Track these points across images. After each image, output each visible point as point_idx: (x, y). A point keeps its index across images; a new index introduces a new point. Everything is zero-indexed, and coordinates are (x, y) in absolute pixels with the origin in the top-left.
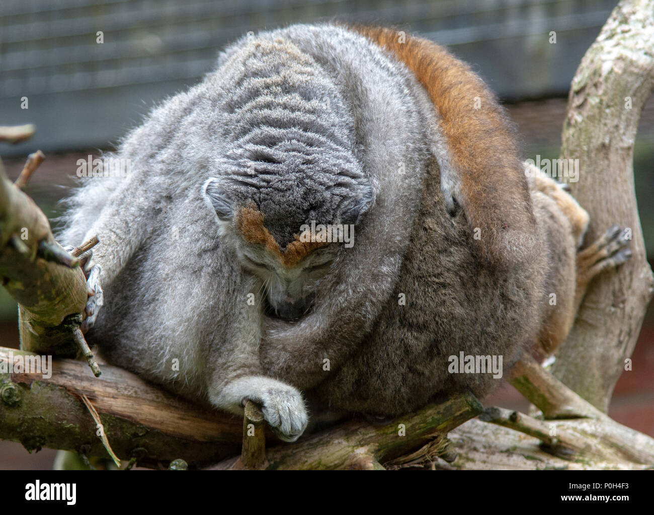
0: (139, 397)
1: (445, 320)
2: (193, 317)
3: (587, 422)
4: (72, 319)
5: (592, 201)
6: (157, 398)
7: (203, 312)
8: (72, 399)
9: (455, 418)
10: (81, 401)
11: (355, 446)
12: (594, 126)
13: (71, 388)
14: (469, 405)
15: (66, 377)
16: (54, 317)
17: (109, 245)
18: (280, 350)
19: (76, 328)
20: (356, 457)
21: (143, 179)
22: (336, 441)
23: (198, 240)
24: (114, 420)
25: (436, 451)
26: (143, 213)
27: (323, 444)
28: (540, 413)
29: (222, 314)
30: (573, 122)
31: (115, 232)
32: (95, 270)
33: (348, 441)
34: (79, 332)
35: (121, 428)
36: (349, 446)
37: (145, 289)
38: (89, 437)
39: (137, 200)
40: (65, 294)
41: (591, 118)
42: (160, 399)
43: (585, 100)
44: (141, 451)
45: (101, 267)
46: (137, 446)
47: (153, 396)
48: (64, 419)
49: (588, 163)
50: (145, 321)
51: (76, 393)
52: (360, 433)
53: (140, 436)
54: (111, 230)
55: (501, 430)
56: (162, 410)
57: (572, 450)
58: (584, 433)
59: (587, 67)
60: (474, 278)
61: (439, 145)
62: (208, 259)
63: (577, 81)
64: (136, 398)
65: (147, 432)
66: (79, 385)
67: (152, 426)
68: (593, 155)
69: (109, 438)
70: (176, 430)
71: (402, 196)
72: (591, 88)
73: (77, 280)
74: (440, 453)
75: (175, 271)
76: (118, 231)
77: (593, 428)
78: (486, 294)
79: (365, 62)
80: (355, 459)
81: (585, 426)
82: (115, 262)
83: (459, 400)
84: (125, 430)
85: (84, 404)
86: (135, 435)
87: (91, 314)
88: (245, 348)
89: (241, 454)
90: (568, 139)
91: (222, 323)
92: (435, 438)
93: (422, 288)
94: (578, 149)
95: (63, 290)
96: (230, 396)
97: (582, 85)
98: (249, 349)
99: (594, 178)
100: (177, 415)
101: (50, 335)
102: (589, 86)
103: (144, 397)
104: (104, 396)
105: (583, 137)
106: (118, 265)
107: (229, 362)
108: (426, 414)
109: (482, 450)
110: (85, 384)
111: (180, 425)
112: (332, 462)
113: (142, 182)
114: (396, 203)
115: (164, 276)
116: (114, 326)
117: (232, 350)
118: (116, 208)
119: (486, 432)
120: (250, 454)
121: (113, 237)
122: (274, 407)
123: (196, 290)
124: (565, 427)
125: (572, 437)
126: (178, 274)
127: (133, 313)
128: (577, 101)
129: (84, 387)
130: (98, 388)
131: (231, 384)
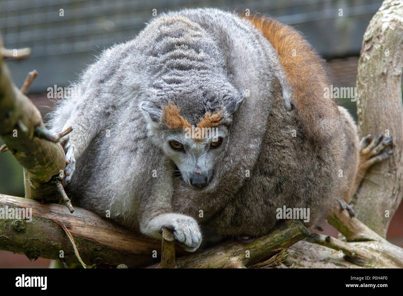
0: (98, 227)
1: (285, 169)
2: (131, 179)
3: (373, 243)
4: (57, 178)
5: (376, 108)
6: (109, 227)
7: (138, 176)
8: (56, 227)
9: (292, 239)
10: (62, 229)
11: (230, 256)
12: (377, 62)
13: (56, 221)
14: (300, 231)
15: (53, 214)
16: (45, 176)
17: (78, 133)
18: (186, 198)
19: (59, 183)
20: (231, 263)
21: (97, 94)
22: (219, 253)
23: (134, 132)
24: (82, 241)
25: (280, 259)
26: (98, 114)
27: (211, 255)
28: (344, 238)
29: (149, 178)
30: (364, 60)
31: (81, 126)
32: (71, 148)
33: (226, 253)
34: (60, 186)
35: (87, 245)
36: (227, 256)
37: (101, 161)
38: (67, 251)
39: (94, 106)
40: (52, 161)
41: (376, 57)
42: (111, 228)
43: (372, 46)
44: (99, 259)
45: (74, 146)
46: (97, 257)
47: (107, 226)
48: (52, 240)
49: (374, 85)
50: (100, 180)
51: (59, 224)
52: (234, 248)
53: (99, 251)
54: (79, 124)
55: (320, 248)
56: (112, 235)
57: (364, 260)
58: (371, 249)
59: (373, 26)
60: (301, 145)
61: (280, 72)
62: (141, 144)
63: (367, 35)
64: (96, 227)
65: (103, 248)
66: (61, 219)
67: (106, 244)
68: (377, 80)
69: (79, 252)
70: (120, 247)
71: (260, 101)
72: (375, 38)
73: (59, 153)
74: (283, 260)
75: (120, 150)
76: (83, 125)
77: (377, 247)
78: (308, 155)
79: (231, 26)
80: (230, 264)
81: (372, 245)
82: (83, 143)
83: (294, 228)
84: (89, 247)
85: (64, 231)
86: (95, 250)
87: (68, 175)
88: (162, 199)
89: (160, 261)
90: (361, 70)
91: (149, 183)
92: (280, 251)
93: (271, 149)
94: (368, 76)
95: (51, 158)
96: (153, 226)
97: (370, 37)
98: (165, 199)
99: (377, 94)
100: (121, 238)
101: (43, 188)
102: (374, 38)
103: (100, 227)
104: (76, 226)
105: (371, 69)
106: (85, 145)
107: (153, 207)
108: (274, 237)
109: (309, 260)
110: (65, 218)
111: (123, 244)
112: (216, 266)
113: (97, 96)
114: (256, 105)
115: (113, 153)
116: (83, 184)
117: (155, 200)
118: (81, 111)
119: (311, 249)
120: (166, 261)
121: (81, 128)
122: (181, 230)
123: (134, 162)
124: (360, 246)
125: (364, 252)
126: (122, 152)
127: (94, 176)
128: (367, 47)
129: (64, 221)
130: (72, 221)
131: (154, 220)
